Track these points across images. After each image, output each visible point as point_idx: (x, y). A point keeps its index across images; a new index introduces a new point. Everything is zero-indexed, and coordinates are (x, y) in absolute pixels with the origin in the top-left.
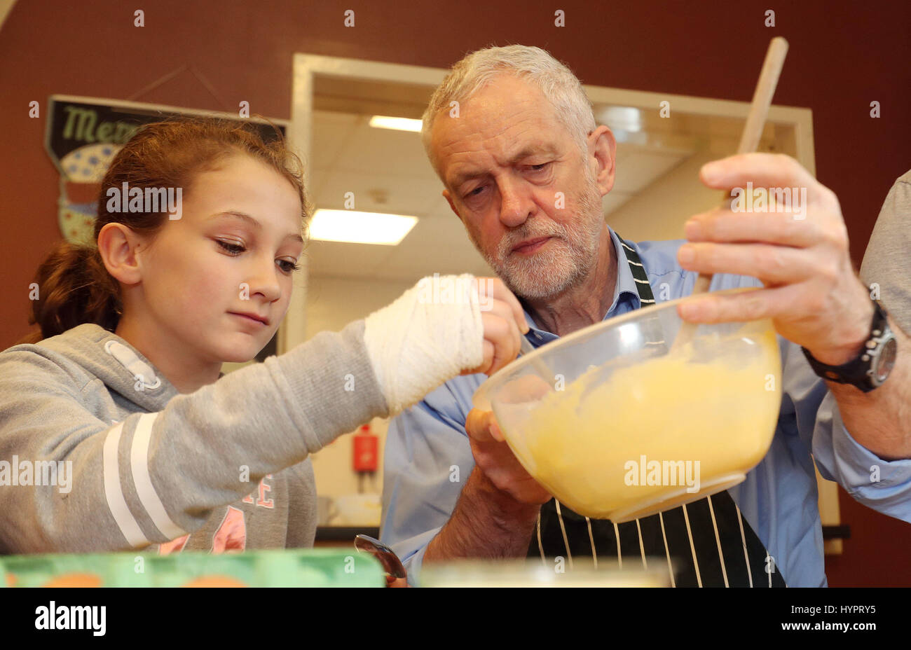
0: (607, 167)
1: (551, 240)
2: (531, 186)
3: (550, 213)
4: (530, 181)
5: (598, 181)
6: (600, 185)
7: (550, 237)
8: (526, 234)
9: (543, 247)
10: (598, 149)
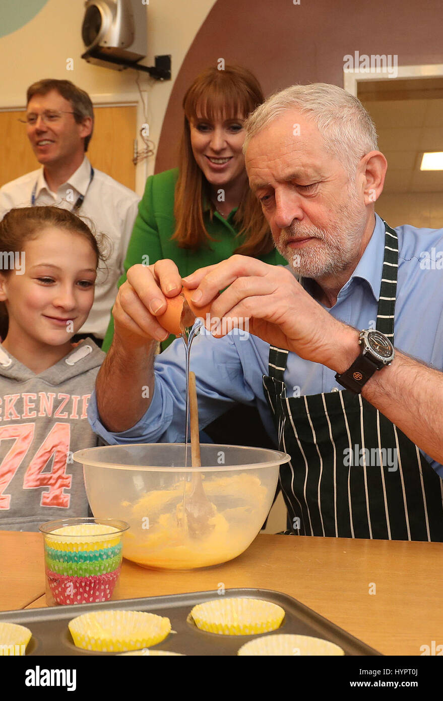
0: (376, 183)
1: (313, 240)
2: (302, 198)
3: (313, 220)
4: (301, 195)
5: (365, 193)
6: (366, 197)
7: (312, 238)
8: (292, 234)
9: (305, 245)
10: (369, 167)
